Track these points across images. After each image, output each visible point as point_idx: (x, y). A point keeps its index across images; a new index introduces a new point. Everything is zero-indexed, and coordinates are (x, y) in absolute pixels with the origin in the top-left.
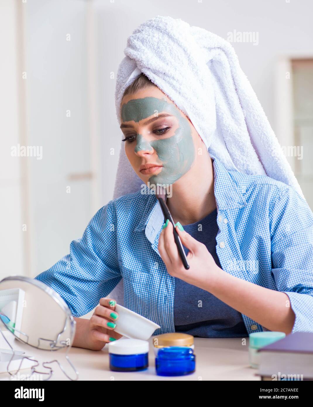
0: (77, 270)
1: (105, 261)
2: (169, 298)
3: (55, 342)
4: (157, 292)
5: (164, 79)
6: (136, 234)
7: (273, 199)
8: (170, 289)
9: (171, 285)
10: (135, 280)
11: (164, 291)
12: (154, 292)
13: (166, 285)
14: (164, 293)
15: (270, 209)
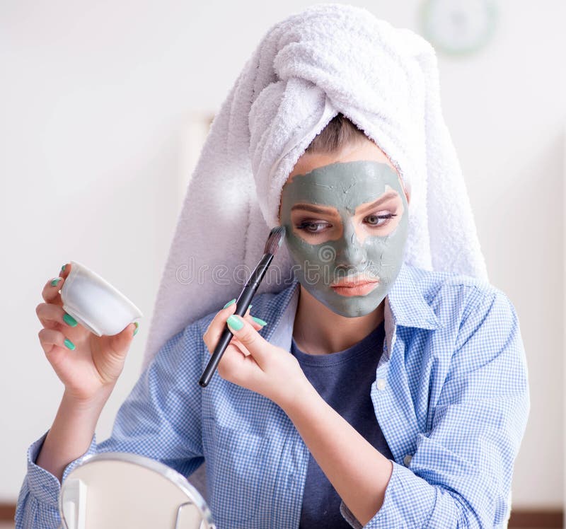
2: (297, 479)
4: (277, 467)
7: (467, 308)
8: (300, 462)
9: (302, 455)
10: (237, 447)
11: (289, 466)
12: (271, 468)
13: (292, 456)
14: (288, 470)
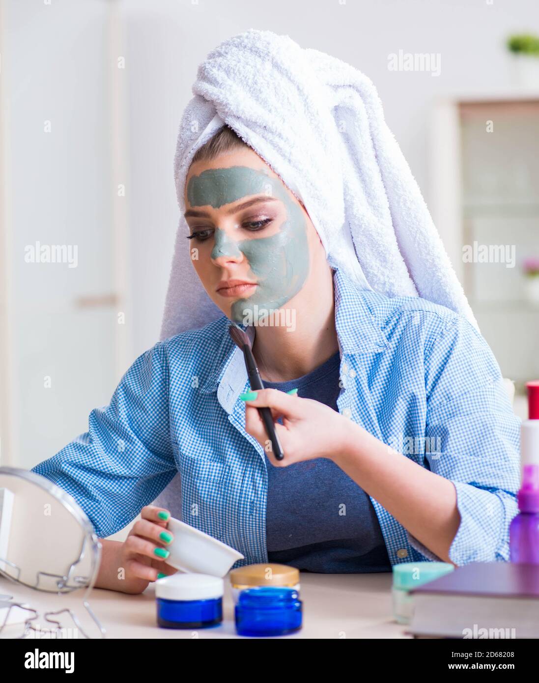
0: (101, 458)
1: (148, 445)
2: (258, 506)
3: (65, 578)
4: (238, 495)
5: (263, 137)
6: (201, 397)
7: (431, 335)
8: (260, 489)
9: (261, 482)
10: (200, 475)
11: (250, 494)
12: (233, 495)
13: (252, 484)
14: (249, 497)
15: (426, 351)
